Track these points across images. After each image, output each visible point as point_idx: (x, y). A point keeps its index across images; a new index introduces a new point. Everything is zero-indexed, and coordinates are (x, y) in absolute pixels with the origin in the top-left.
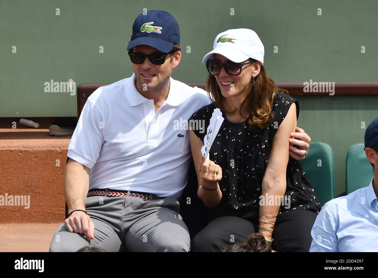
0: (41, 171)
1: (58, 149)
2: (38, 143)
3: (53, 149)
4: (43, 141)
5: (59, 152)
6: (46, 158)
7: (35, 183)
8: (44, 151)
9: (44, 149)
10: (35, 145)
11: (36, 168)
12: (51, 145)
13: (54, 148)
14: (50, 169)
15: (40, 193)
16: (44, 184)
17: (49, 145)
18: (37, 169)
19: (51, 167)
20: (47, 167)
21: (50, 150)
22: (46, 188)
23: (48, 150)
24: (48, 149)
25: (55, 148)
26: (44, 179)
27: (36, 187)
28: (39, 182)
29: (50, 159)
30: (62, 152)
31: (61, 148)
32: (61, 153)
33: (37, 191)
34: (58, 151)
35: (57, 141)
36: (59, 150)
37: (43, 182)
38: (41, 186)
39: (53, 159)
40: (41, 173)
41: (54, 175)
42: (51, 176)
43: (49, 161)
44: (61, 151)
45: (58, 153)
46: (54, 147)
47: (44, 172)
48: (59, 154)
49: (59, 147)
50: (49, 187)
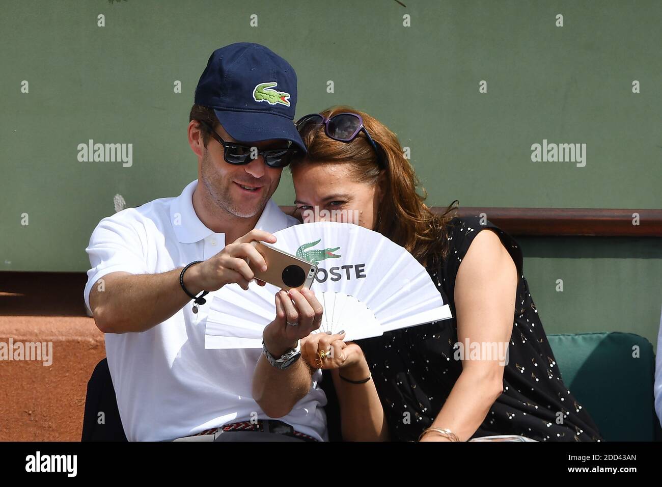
0: (54, 382)
1: (91, 340)
2: (48, 326)
3: (79, 339)
4: (60, 321)
5: (92, 344)
6: (65, 357)
7: (41, 408)
8: (61, 342)
9: (60, 338)
10: (43, 328)
11: (44, 378)
12: (77, 330)
13: (80, 336)
14: (72, 380)
15: (51, 429)
16: (60, 410)
17: (71, 331)
18: (46, 379)
19: (75, 375)
20: (67, 374)
21: (73, 341)
22: (63, 418)
23: (69, 341)
24: (70, 338)
25: (84, 336)
26: (61, 401)
27: (44, 416)
28: (50, 406)
29: (72, 359)
30: (99, 344)
31: (96, 337)
32: (95, 347)
33: (46, 424)
34: (89, 342)
35: (88, 322)
36: (93, 342)
37: (58, 407)
38: (55, 414)
39: (79, 358)
40: (55, 388)
41: (81, 392)
42: (74, 394)
43: (71, 363)
44: (95, 342)
45: (91, 347)
46: (82, 334)
47: (60, 386)
48: (93, 348)
49: (93, 336)
50: (70, 417)
